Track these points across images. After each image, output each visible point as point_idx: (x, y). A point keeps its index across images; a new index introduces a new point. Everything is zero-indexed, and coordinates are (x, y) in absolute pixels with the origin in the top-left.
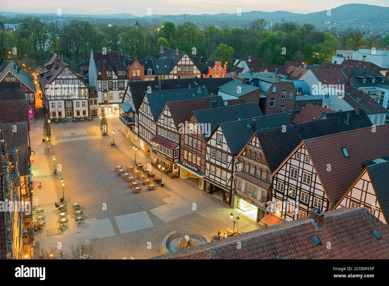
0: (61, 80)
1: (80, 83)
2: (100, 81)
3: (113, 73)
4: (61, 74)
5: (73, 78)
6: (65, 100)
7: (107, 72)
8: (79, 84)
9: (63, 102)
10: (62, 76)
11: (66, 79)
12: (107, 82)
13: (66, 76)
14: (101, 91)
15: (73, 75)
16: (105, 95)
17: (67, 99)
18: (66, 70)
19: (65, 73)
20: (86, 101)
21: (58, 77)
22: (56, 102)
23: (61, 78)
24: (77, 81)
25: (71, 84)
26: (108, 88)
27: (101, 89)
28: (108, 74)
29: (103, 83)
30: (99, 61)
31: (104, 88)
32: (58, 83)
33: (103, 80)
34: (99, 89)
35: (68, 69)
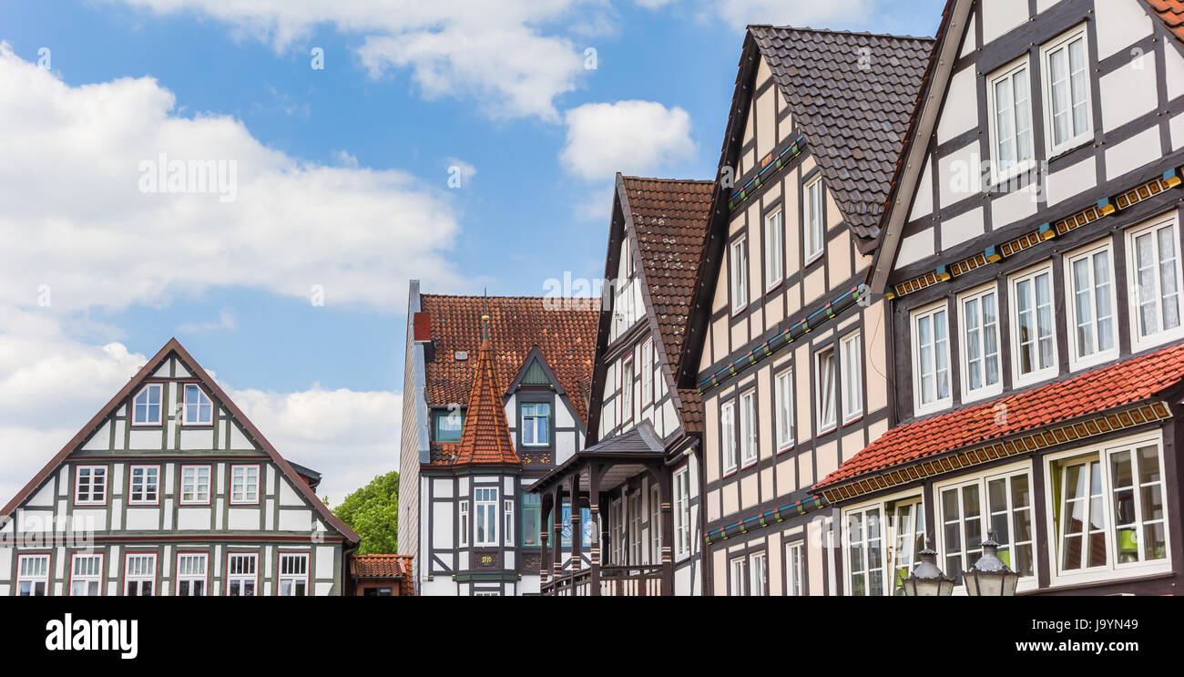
0: (119, 468)
1: (276, 497)
2: (443, 487)
3: (564, 417)
4: (122, 412)
5: (222, 446)
7: (510, 408)
8: (261, 506)
10: (129, 428)
11: (158, 459)
12: (501, 485)
13: (163, 427)
14: (447, 573)
15: (222, 423)
18: (165, 381)
19: (154, 409)
21: (99, 443)
23: (119, 445)
24: (246, 476)
25: (195, 500)
26: (512, 544)
27: (456, 551)
28: (518, 430)
29: (470, 498)
30: (462, 355)
31: (477, 544)
32: (91, 493)
33: (472, 475)
34: (432, 557)
35: (181, 372)
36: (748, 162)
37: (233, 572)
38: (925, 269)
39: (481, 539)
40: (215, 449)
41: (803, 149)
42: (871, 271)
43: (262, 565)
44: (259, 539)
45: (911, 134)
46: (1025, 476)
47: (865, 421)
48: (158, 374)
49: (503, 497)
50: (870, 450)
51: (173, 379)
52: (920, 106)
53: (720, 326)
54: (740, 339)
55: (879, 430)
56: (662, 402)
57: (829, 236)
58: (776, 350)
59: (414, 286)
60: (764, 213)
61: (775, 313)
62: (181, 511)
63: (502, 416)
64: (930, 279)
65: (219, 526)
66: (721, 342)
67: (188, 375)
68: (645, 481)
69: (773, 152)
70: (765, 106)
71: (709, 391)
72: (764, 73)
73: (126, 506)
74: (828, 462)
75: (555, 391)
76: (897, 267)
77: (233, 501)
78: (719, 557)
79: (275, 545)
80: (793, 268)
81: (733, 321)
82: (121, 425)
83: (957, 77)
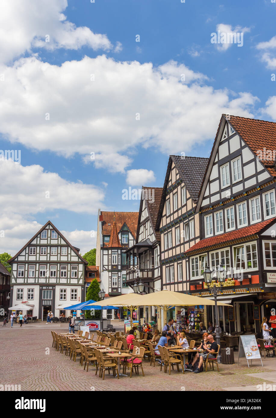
0: (38, 248)
1: (71, 254)
2: (106, 252)
3: (131, 237)
4: (39, 236)
5: (59, 243)
6: (41, 285)
7: (120, 235)
8: (67, 256)
9: (37, 289)
10: (40, 239)
11: (46, 246)
12: (118, 251)
13: (47, 239)
14: (106, 270)
15: (59, 238)
16: (115, 277)
17: (45, 282)
19: (45, 235)
20: (79, 289)
21: (34, 242)
22: (26, 288)
23: (38, 243)
24: (64, 250)
25: (54, 254)
26: (120, 264)
27: (108, 265)
28: (121, 240)
29: (111, 254)
30: (109, 224)
31: (113, 264)
32: (33, 253)
33: (111, 250)
34: (103, 267)
35: (51, 228)
36: (170, 184)
37: (62, 269)
38: (207, 207)
39: (113, 263)
40: (58, 244)
41: (182, 181)
42: (196, 207)
43: (68, 268)
44: (67, 263)
45: (204, 178)
46: (229, 250)
47: (195, 239)
48: (46, 228)
49: (118, 254)
50: (196, 245)
51: (49, 229)
52: (206, 173)
53: (164, 218)
54: (168, 221)
55: (198, 241)
56: (152, 234)
57: (187, 200)
58: (176, 223)
59: (99, 210)
60: (173, 195)
61: (176, 216)
62: (51, 256)
63: (118, 237)
64: (209, 209)
65: (59, 260)
66: (165, 222)
67: (52, 228)
68: (148, 251)
69: (175, 182)
70: (174, 172)
71: (162, 232)
72: (173, 165)
73: (40, 255)
74: (187, 247)
75: (129, 232)
76: (202, 206)
77: (62, 255)
78: (164, 267)
79: (70, 264)
80: (180, 206)
81: (167, 218)
82: (39, 239)
83: (214, 166)
